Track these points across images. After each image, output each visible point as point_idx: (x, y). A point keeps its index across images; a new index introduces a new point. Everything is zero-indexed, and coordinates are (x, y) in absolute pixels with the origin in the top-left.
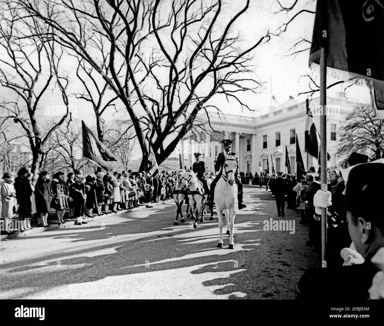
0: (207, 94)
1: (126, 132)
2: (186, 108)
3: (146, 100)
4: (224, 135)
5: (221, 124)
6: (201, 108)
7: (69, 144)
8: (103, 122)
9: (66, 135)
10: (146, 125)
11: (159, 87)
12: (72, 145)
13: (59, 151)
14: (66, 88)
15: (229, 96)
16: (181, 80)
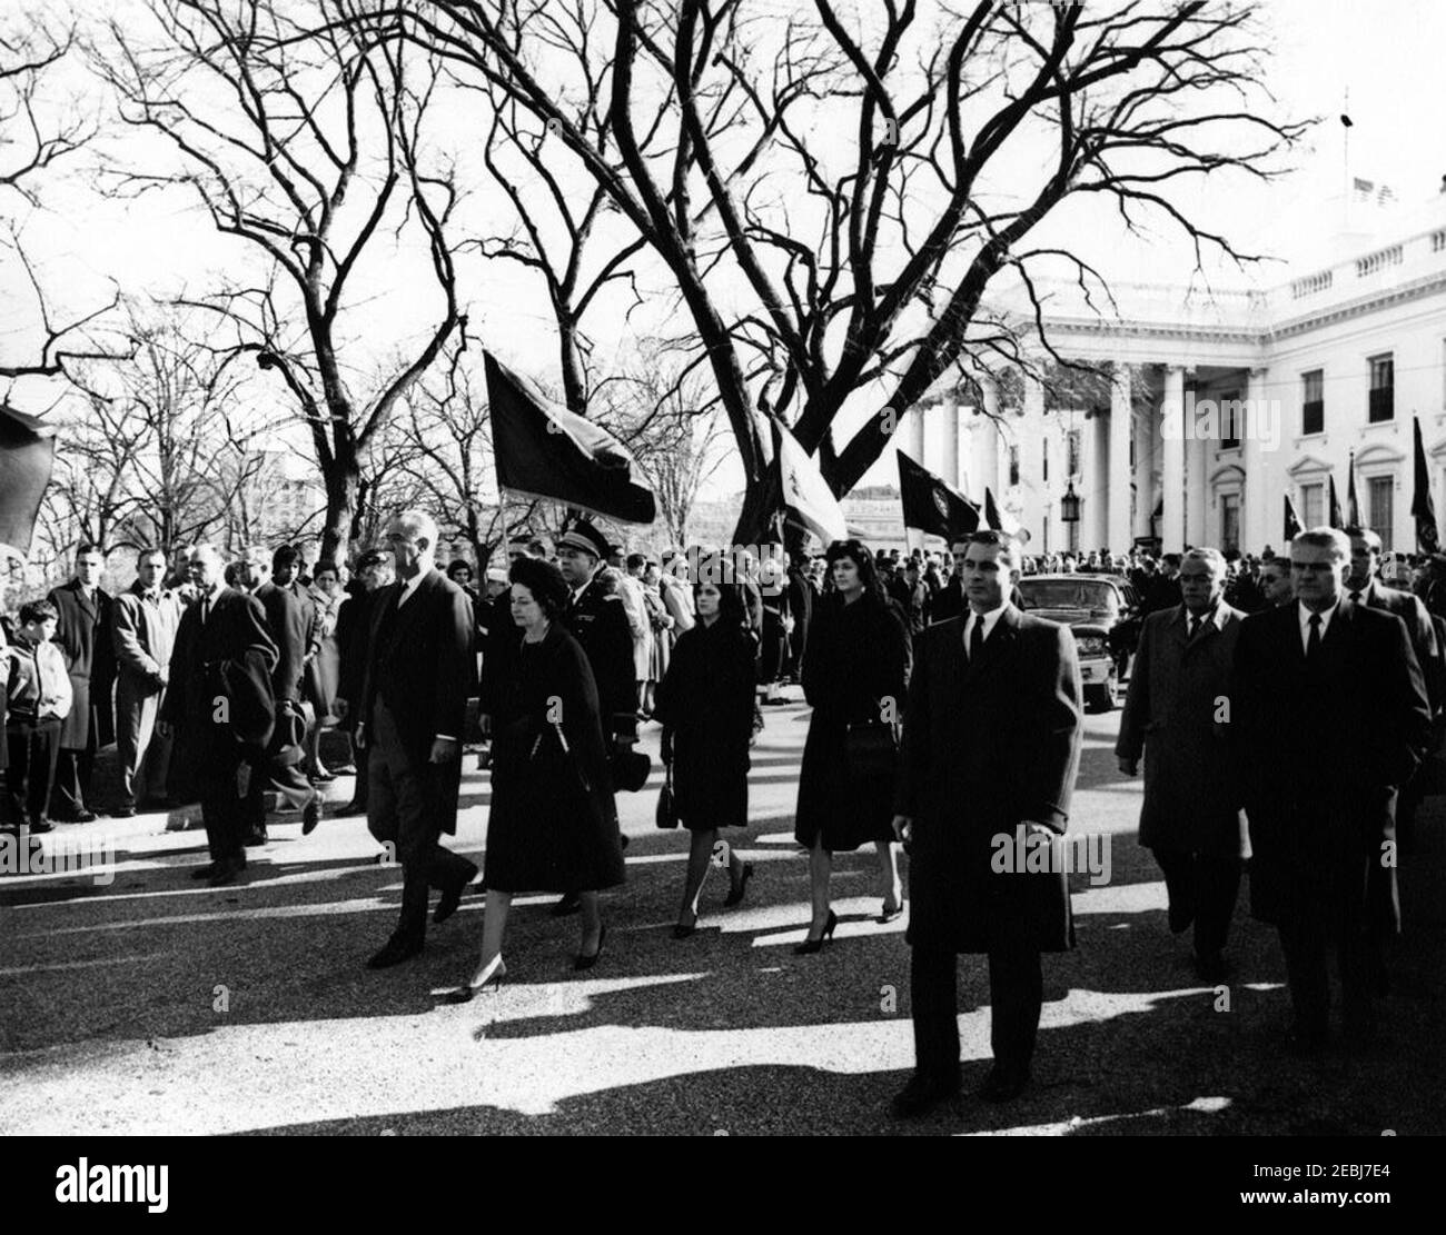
0: (1027, 202)
1: (678, 387)
2: (933, 266)
3: (759, 243)
4: (1111, 379)
5: (1098, 328)
6: (1002, 263)
7: (458, 444)
8: (588, 346)
9: (446, 407)
10: (760, 352)
11: (815, 186)
12: (468, 447)
13: (421, 473)
14: (445, 220)
15: (1133, 199)
16: (911, 147)
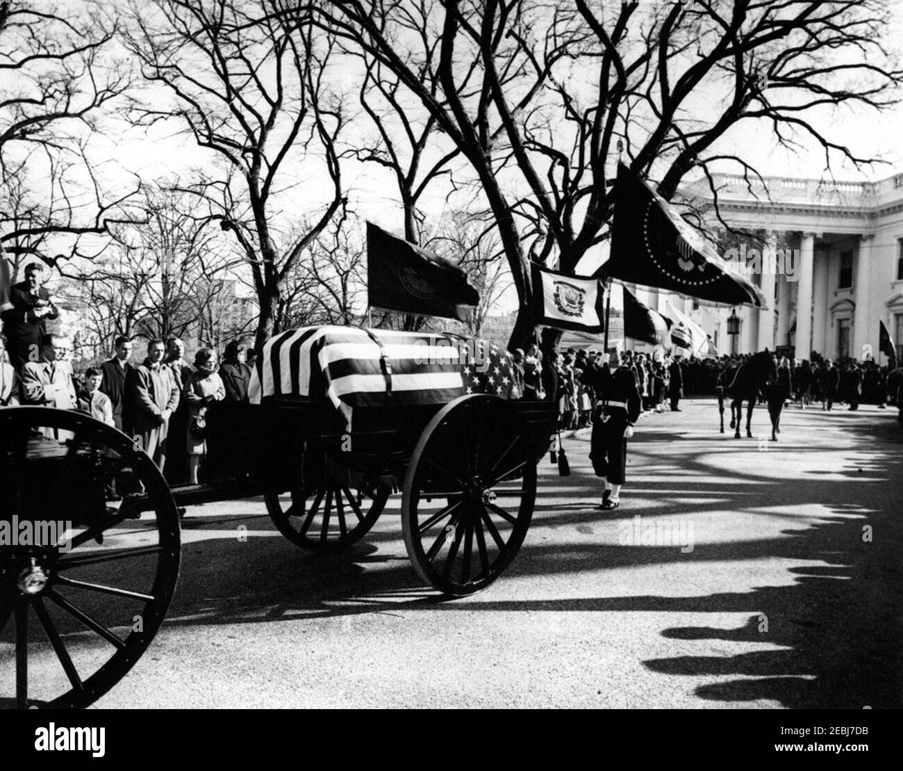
0: (712, 121)
1: (478, 244)
2: (646, 166)
3: (533, 152)
4: (764, 242)
5: (756, 208)
6: (692, 165)
7: (340, 278)
8: (421, 218)
9: (333, 254)
10: (531, 222)
11: (570, 115)
12: (346, 279)
13: (317, 295)
14: (335, 138)
15: (784, 123)
16: (635, 88)
